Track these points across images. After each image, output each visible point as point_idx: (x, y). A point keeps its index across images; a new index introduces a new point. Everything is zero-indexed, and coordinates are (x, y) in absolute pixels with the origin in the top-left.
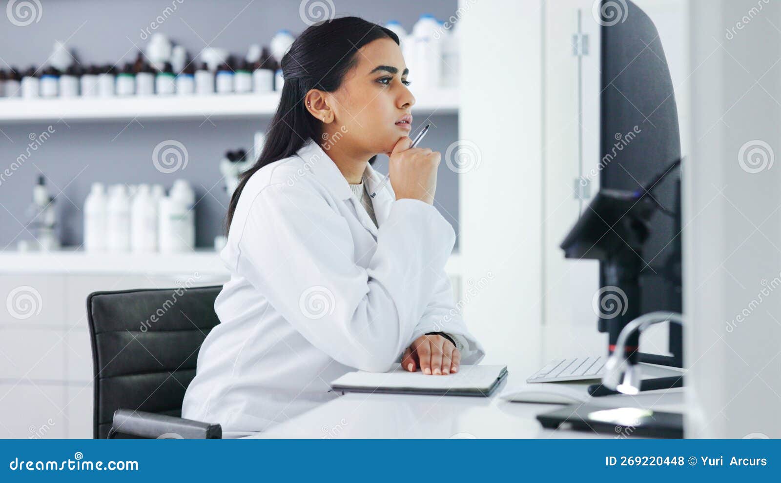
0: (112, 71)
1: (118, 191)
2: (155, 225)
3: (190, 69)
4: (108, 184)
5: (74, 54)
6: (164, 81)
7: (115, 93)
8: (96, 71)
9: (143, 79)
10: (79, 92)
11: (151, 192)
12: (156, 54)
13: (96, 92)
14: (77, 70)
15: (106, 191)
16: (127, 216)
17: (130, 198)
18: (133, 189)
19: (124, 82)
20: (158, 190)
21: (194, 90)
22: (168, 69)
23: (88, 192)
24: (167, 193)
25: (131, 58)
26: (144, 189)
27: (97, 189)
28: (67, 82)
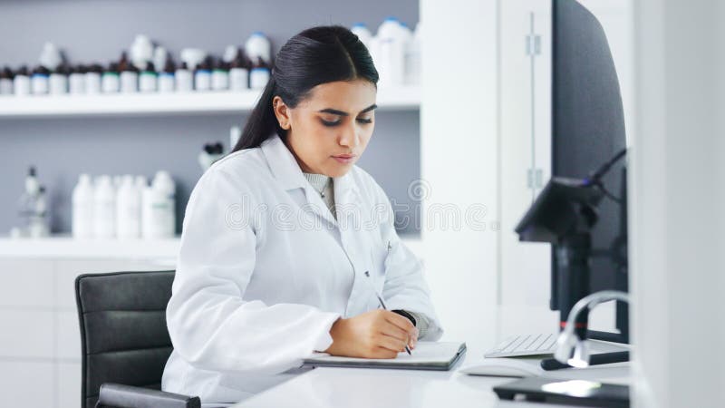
0: (98, 70)
1: (104, 182)
2: (138, 213)
3: (171, 68)
4: (94, 175)
5: (63, 55)
6: (146, 79)
7: (101, 90)
8: (83, 70)
9: (127, 77)
10: (68, 89)
11: (134, 183)
12: (139, 54)
13: (83, 89)
14: (65, 70)
15: (92, 182)
16: (112, 205)
17: (115, 188)
18: (117, 179)
19: (110, 80)
20: (141, 181)
21: (175, 87)
22: (151, 68)
23: (76, 182)
24: (149, 183)
25: (116, 58)
26: (128, 180)
27: (84, 180)
28: (56, 80)
